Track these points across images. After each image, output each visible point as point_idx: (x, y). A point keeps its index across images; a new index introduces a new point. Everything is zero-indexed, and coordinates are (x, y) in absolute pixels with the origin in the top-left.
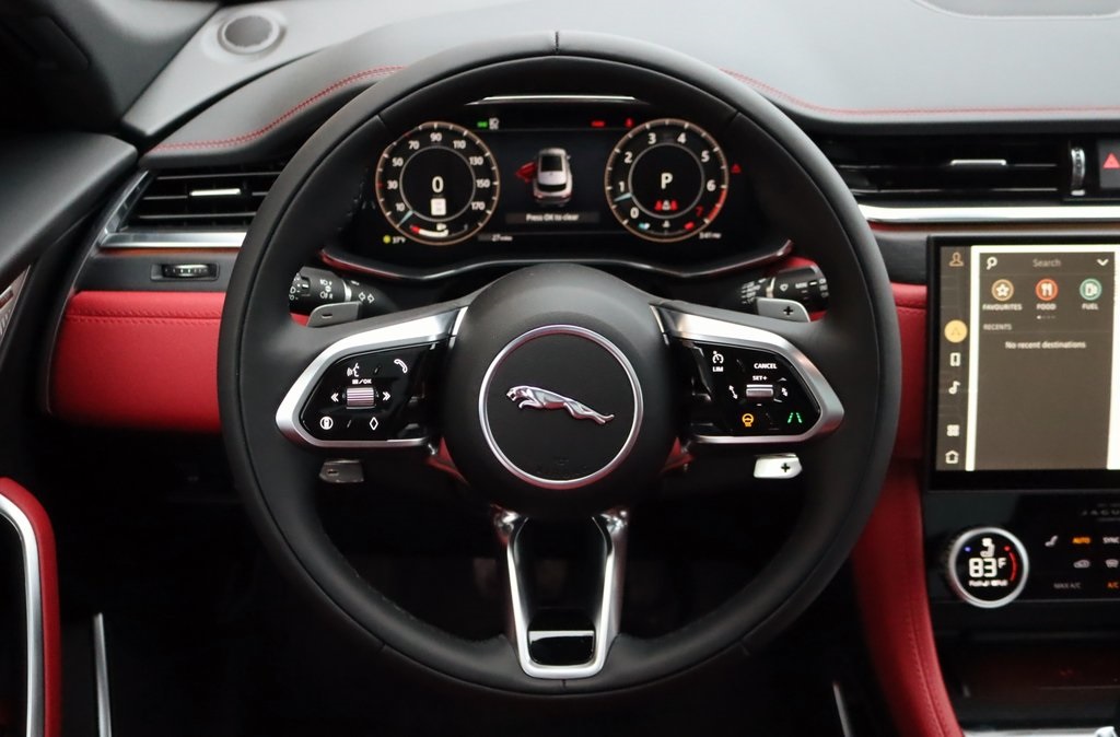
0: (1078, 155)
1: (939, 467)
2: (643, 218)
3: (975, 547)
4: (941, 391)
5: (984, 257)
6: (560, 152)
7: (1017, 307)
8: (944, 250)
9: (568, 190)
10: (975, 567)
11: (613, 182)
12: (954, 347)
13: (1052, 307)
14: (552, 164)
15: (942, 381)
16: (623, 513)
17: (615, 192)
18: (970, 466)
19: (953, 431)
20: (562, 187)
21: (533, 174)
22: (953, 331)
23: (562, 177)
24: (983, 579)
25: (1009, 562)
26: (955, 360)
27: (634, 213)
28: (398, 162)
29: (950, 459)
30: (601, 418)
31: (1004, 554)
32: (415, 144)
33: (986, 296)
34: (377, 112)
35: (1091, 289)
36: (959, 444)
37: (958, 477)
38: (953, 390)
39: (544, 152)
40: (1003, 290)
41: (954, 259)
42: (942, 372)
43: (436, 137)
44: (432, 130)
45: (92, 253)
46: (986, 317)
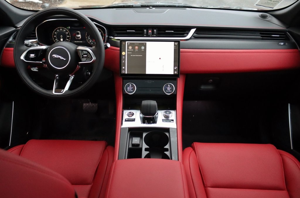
0: (145, 31)
1: (122, 73)
2: (92, 42)
3: (129, 85)
4: (122, 62)
5: (128, 43)
6: (79, 32)
7: (132, 50)
8: (122, 42)
9: (80, 38)
10: (128, 88)
11: (87, 37)
12: (124, 56)
13: (137, 50)
14: (78, 34)
15: (122, 60)
16: (74, 76)
17: (87, 38)
18: (126, 73)
19: (124, 68)
20: (80, 37)
21: (76, 35)
22: (123, 53)
23: (79, 36)
24: (129, 90)
25: (133, 88)
26: (124, 57)
27: (90, 41)
28: (56, 33)
29: (123, 72)
30: (65, 59)
31: (133, 87)
32: (58, 30)
33: (128, 48)
34: (34, 17)
35: (143, 48)
36: (125, 69)
37: (125, 74)
38: (123, 62)
39: (77, 32)
40: (130, 48)
41: (124, 43)
42: (122, 59)
43: (61, 29)
44: (60, 28)
45: (8, 42)
46: (128, 51)
